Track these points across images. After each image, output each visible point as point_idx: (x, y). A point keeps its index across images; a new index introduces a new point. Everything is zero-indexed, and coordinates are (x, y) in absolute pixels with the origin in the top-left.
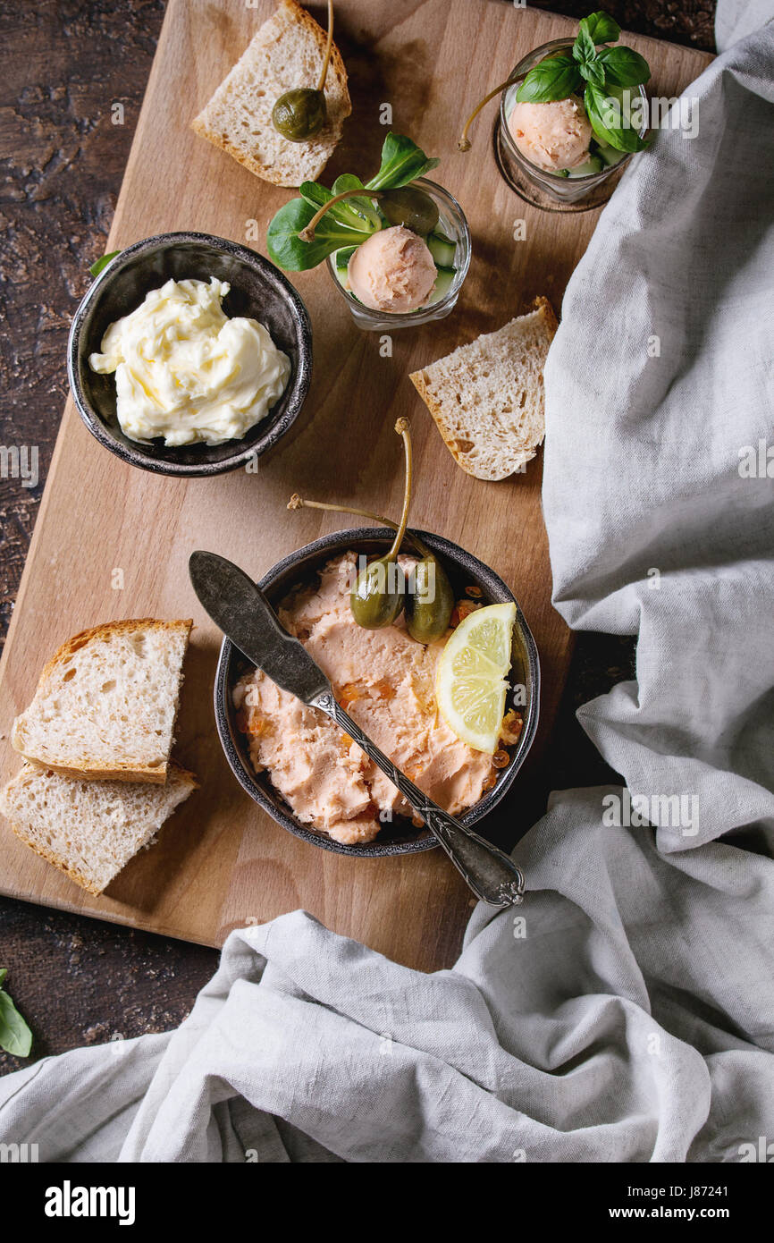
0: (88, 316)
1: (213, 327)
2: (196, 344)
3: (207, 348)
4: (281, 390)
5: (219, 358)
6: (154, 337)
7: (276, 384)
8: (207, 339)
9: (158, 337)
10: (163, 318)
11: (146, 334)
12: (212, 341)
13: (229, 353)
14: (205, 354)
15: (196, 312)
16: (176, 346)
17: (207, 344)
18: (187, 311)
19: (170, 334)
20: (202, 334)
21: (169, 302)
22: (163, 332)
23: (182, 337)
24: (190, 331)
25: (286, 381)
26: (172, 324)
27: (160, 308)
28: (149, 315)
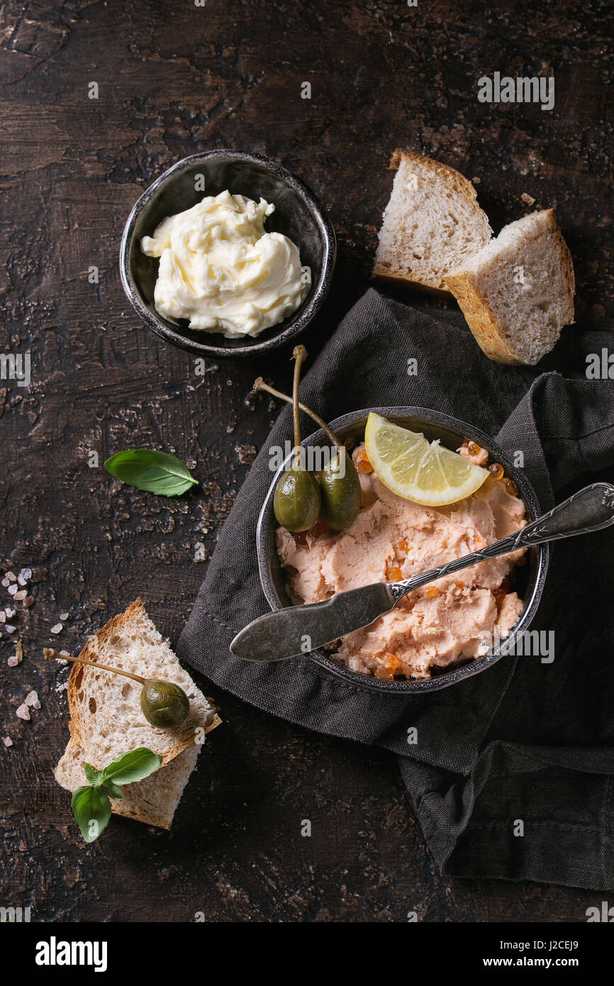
0: (149, 204)
1: (253, 236)
2: (235, 246)
3: (244, 250)
4: (299, 302)
5: (252, 261)
6: (201, 230)
7: (295, 296)
8: (245, 244)
9: (204, 232)
10: (211, 219)
11: (194, 227)
12: (250, 246)
13: (261, 258)
14: (241, 255)
15: (241, 220)
16: (217, 243)
17: (244, 247)
18: (234, 217)
19: (214, 232)
20: (242, 239)
21: (220, 208)
22: (210, 228)
23: (224, 236)
24: (232, 235)
25: (305, 296)
26: (218, 224)
27: (212, 210)
28: (200, 215)
